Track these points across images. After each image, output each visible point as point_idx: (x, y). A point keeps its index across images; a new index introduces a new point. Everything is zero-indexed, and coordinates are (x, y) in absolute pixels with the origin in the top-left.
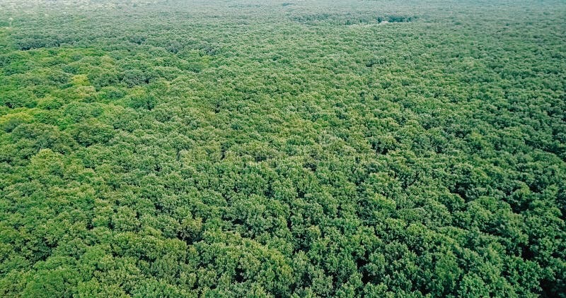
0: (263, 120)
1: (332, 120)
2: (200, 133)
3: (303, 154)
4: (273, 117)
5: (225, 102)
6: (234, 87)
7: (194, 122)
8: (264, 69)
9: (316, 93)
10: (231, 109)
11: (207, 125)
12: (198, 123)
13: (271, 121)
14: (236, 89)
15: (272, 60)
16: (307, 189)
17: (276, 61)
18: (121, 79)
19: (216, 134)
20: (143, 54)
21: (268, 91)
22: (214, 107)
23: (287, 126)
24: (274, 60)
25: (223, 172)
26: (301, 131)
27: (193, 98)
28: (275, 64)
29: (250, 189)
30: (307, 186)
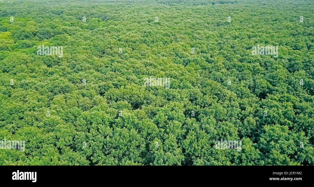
0: (139, 64)
1: (203, 64)
2: (81, 76)
3: (182, 99)
4: (148, 61)
5: (109, 50)
6: (117, 39)
7: (78, 66)
8: (141, 27)
9: (182, 43)
10: (114, 55)
11: (89, 69)
12: (82, 67)
13: (146, 65)
14: (119, 40)
15: (147, 23)
16: (195, 150)
17: (150, 23)
18: (35, 35)
19: (95, 77)
20: (58, 20)
21: (145, 42)
22: (100, 54)
23: (162, 70)
24: (149, 22)
25: (91, 123)
26: (177, 74)
27: (84, 47)
28: (149, 25)
29: (121, 152)
30: (195, 145)
